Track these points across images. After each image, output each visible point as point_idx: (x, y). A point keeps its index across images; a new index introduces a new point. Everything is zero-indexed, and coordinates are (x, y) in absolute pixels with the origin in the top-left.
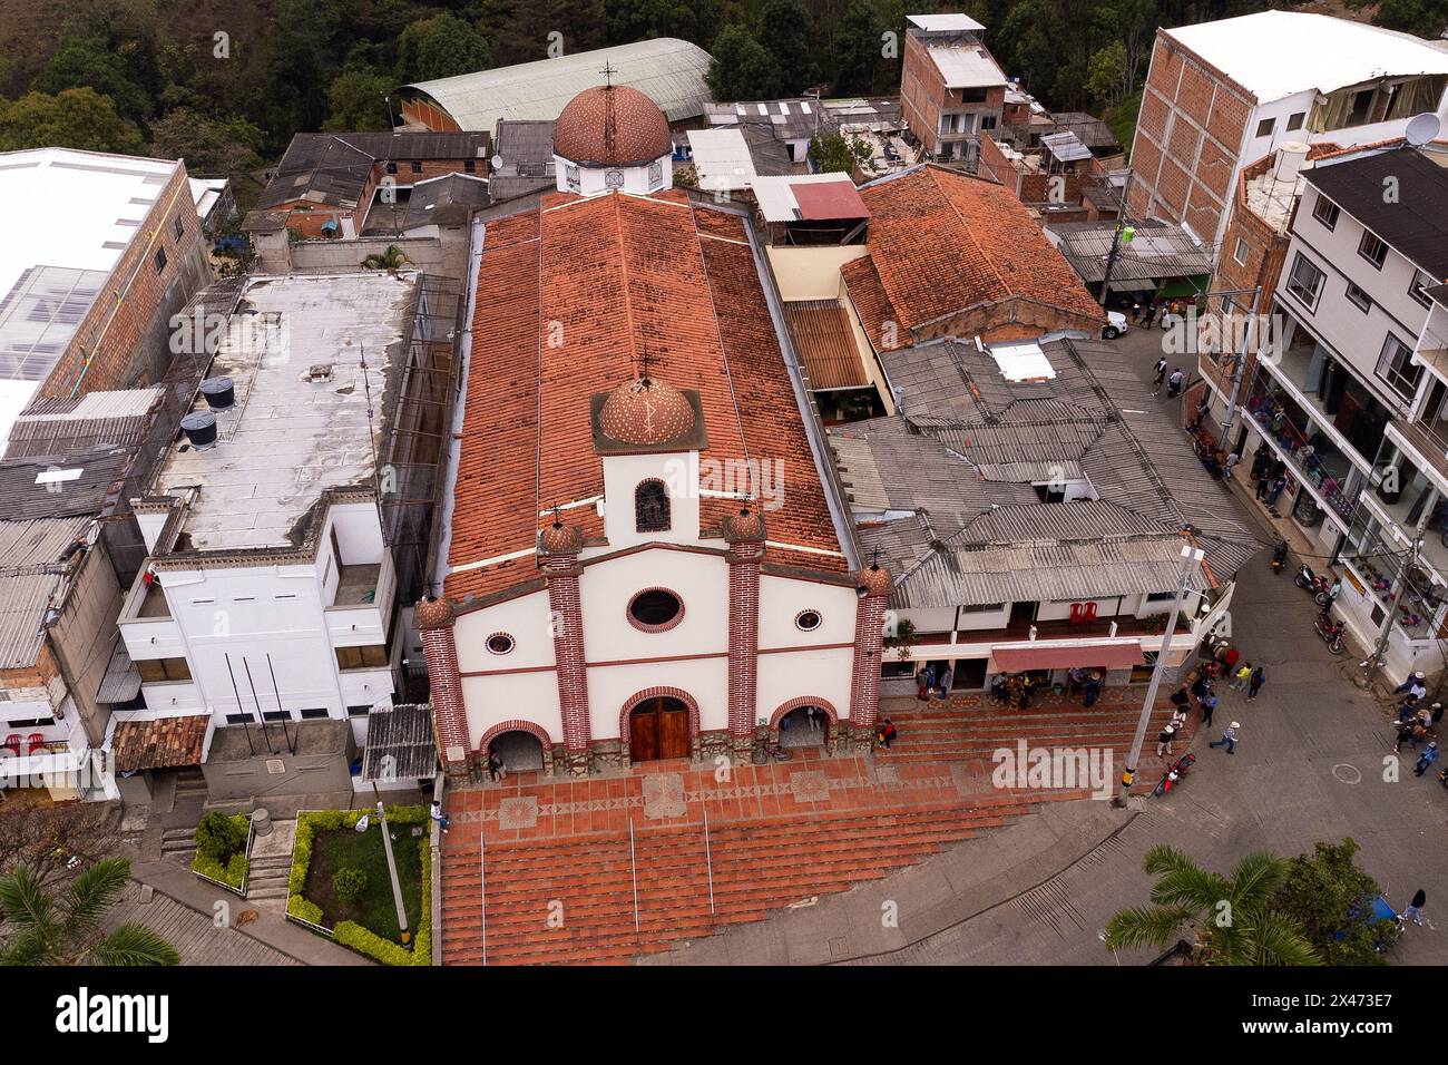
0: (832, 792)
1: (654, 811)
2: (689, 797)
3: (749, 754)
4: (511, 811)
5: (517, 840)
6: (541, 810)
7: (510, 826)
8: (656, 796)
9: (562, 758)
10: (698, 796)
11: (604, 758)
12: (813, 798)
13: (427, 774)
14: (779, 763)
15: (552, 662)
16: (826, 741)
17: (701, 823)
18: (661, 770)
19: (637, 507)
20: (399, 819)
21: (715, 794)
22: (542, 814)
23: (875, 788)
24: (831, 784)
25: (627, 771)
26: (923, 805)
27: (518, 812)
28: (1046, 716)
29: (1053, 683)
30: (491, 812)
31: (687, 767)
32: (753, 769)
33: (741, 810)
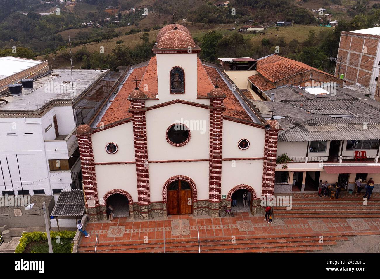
0: (255, 228)
1: (176, 232)
2: (192, 228)
3: (218, 212)
4: (113, 231)
5: (114, 241)
6: (126, 231)
7: (111, 236)
8: (177, 227)
9: (138, 210)
10: (196, 228)
11: (156, 211)
12: (247, 230)
13: (79, 214)
14: (231, 217)
15: (134, 160)
16: (251, 210)
17: (197, 238)
18: (180, 218)
19: (171, 81)
20: (66, 236)
21: (203, 227)
22: (127, 232)
23: (275, 227)
24: (254, 225)
25: (165, 218)
26: (297, 234)
27: (116, 231)
28: (347, 202)
29: (348, 189)
30: (104, 231)
31: (191, 218)
32: (220, 219)
33: (215, 233)
